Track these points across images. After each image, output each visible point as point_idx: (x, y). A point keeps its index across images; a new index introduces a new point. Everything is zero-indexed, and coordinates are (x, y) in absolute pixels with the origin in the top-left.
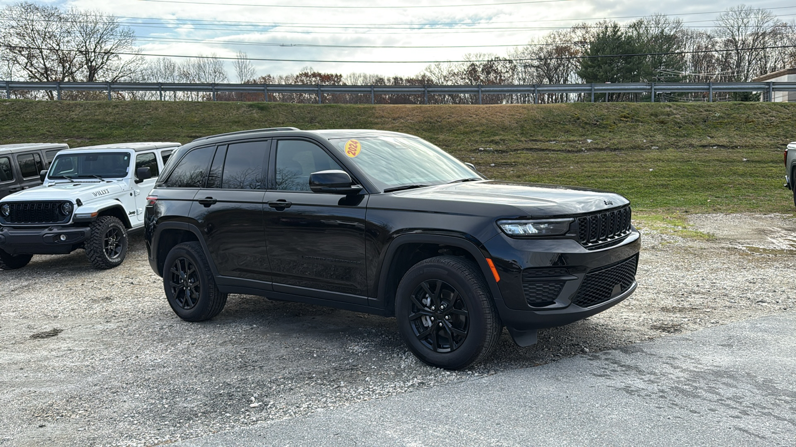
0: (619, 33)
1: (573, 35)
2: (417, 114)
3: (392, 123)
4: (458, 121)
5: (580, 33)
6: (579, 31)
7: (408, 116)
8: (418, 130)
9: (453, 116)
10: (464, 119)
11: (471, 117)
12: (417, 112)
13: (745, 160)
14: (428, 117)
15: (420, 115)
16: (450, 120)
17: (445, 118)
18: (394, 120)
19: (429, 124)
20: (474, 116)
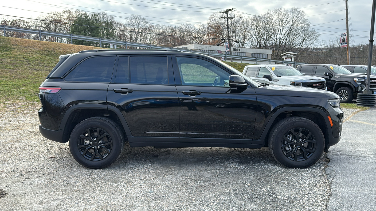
0: (88, 18)
1: (64, 15)
2: (39, 45)
3: (25, 49)
4: (65, 52)
5: (67, 14)
6: (67, 13)
7: (33, 46)
8: (42, 54)
9: (61, 49)
10: (68, 51)
11: (71, 50)
12: (39, 44)
13: (193, 80)
14: (46, 48)
15: (41, 46)
16: (60, 51)
17: (57, 50)
18: (25, 47)
19: (48, 52)
20: (73, 50)
